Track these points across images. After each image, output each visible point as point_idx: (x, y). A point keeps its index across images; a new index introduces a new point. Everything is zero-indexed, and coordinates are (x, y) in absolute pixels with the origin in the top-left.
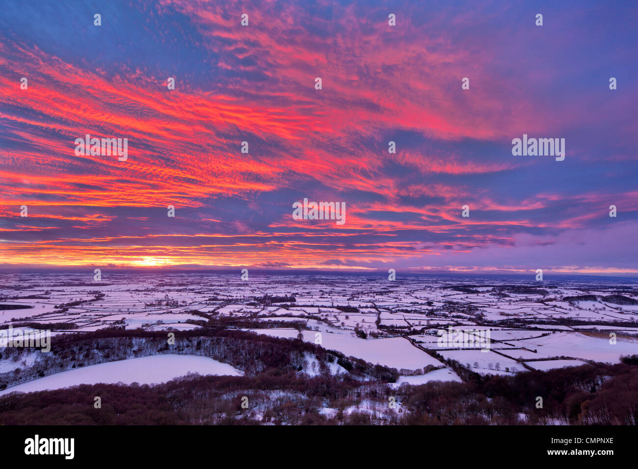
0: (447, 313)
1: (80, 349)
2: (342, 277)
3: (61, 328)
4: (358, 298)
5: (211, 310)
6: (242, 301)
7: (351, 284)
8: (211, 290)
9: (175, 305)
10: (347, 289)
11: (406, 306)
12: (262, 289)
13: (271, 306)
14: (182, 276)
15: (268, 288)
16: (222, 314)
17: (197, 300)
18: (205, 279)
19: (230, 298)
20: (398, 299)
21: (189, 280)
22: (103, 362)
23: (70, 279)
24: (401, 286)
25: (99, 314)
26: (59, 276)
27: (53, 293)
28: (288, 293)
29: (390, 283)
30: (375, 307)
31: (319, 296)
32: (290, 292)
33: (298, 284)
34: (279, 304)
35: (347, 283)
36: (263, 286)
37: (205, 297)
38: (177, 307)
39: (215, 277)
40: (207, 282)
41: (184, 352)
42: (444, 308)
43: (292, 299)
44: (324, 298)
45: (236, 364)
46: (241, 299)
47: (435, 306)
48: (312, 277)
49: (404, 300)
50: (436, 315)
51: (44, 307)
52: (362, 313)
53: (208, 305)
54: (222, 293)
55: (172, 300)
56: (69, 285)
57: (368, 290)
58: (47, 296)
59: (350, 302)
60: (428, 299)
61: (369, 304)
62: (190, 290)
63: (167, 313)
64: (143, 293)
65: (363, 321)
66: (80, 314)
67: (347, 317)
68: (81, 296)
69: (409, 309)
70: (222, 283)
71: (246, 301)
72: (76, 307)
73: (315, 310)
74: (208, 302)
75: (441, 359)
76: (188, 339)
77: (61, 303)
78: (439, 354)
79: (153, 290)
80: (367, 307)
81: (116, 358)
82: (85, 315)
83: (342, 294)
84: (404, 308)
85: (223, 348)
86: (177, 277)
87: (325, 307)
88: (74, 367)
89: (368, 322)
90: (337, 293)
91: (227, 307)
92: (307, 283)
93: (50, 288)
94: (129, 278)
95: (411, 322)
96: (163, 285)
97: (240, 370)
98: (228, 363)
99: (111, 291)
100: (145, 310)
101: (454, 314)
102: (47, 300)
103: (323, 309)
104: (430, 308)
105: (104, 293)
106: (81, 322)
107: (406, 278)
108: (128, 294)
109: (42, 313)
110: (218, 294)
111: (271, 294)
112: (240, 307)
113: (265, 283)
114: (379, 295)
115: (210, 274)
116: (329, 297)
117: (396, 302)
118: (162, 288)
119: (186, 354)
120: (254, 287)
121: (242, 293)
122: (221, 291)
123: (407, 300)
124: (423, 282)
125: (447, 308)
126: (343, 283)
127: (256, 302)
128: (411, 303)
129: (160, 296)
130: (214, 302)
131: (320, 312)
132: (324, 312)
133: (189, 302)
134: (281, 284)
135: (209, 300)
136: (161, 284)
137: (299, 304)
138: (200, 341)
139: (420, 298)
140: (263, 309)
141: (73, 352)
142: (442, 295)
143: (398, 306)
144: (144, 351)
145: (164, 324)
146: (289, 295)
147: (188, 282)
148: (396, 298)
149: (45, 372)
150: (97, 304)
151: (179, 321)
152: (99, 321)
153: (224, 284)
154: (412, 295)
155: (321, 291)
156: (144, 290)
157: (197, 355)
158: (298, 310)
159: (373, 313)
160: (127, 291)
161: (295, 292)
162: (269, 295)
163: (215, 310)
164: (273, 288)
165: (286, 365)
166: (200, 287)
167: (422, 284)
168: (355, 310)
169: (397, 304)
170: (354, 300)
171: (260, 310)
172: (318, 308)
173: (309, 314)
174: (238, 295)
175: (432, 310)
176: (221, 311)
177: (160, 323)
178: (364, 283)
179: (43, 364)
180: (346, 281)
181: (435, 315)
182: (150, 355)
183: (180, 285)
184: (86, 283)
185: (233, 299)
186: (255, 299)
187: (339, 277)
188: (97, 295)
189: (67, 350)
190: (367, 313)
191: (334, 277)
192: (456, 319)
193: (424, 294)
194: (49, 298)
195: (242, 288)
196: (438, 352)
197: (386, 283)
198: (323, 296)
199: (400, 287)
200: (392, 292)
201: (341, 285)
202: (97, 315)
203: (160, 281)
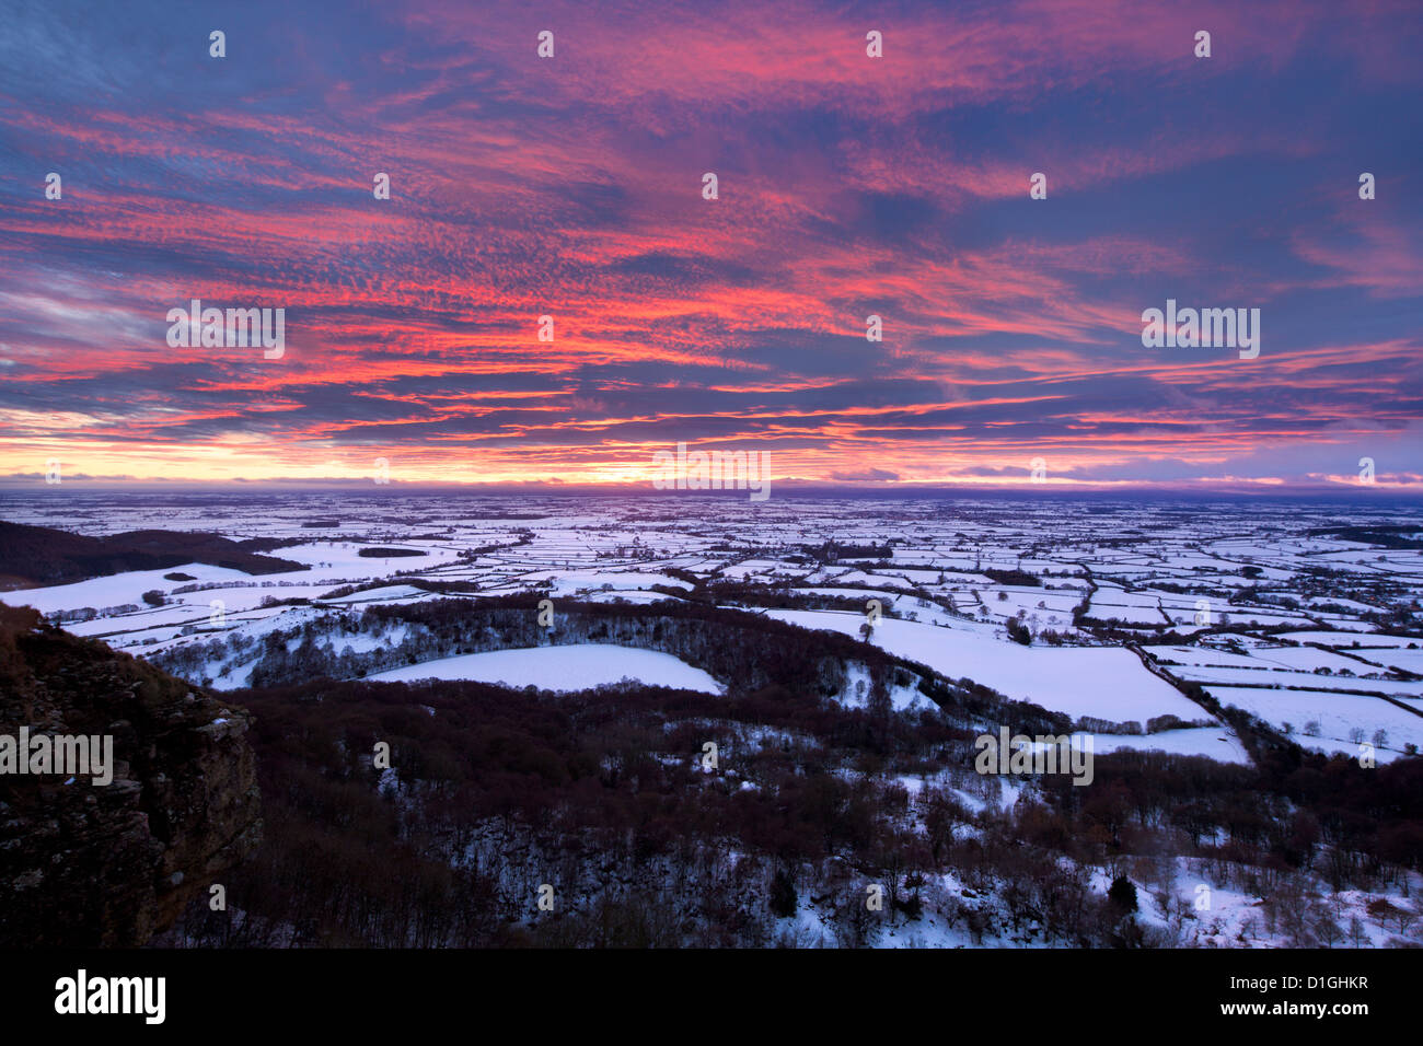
0: (1297, 597)
1: (468, 625)
2: (1023, 504)
3: (455, 590)
4: (1048, 552)
5: (709, 569)
6: (776, 552)
7: (1043, 521)
8: (720, 529)
9: (648, 556)
10: (1025, 532)
11: (1177, 577)
12: (825, 528)
13: (836, 565)
14: (670, 502)
15: (838, 527)
16: (730, 576)
17: (689, 548)
18: (713, 508)
19: (754, 546)
20: (1159, 557)
21: (682, 510)
22: (501, 649)
23: (486, 507)
24: (1183, 526)
25: (519, 568)
26: (470, 501)
27: (459, 531)
28: (880, 537)
29: (1154, 519)
30: (1088, 576)
31: (949, 548)
32: (885, 537)
33: (909, 518)
34: (853, 561)
35: (1034, 517)
36: (829, 522)
37: (705, 543)
38: (651, 560)
39: (732, 504)
40: (717, 514)
41: (632, 642)
42: (1292, 584)
43: (886, 552)
44: (962, 550)
45: (716, 672)
46: (775, 549)
47: (1267, 578)
48: (946, 503)
49: (1175, 562)
50: (1263, 601)
51: (442, 553)
52: (1048, 587)
53: (708, 558)
54: (739, 536)
55: (646, 547)
56: (483, 516)
57: (1084, 534)
58: (449, 536)
59: (1023, 561)
60: (1248, 560)
61: (1072, 569)
62: (680, 528)
63: (630, 571)
64: (598, 532)
65: (1042, 606)
66: (491, 567)
67: (1003, 596)
68: (499, 536)
69: (1183, 583)
70: (745, 517)
71: (785, 553)
72: (489, 554)
73: (933, 576)
74: (709, 553)
75: (1211, 705)
76: (641, 621)
77: (467, 548)
78: (1208, 694)
79: (615, 528)
80: (1064, 575)
81: (521, 644)
82: (499, 570)
83: (1009, 544)
84: (1168, 581)
85: (701, 639)
86: (661, 502)
87: (960, 571)
88: (458, 652)
89: (1053, 608)
90: (999, 540)
91: (744, 563)
92: (930, 517)
93: (454, 523)
94: (578, 506)
95: (1173, 615)
96: (633, 519)
97: (722, 683)
98: (705, 669)
99: (546, 529)
100: (594, 564)
101: (1321, 601)
102: (447, 543)
103: (949, 575)
104: (1247, 583)
105: (533, 531)
106: (491, 581)
107: (1207, 505)
108: (572, 534)
109: (437, 564)
110: (732, 538)
111: (840, 541)
112: (770, 564)
113: (834, 517)
114: (1109, 547)
115: (724, 498)
116: (976, 548)
117: (1150, 564)
118: (630, 525)
119: (635, 646)
120: (808, 524)
121: (780, 536)
122: (739, 531)
123: (1181, 562)
124: (1256, 516)
125: (1305, 584)
126: (1023, 517)
127: (804, 555)
128: (1195, 569)
129: (625, 538)
130: (722, 553)
131: (942, 580)
132: (952, 581)
133: (673, 552)
134: (869, 518)
135: (712, 549)
136: (630, 516)
137: (898, 563)
138: (660, 625)
139: (1227, 559)
140: (817, 571)
141: (458, 630)
142: (1299, 550)
143: (1152, 575)
144: (565, 636)
145: (614, 590)
146: (880, 543)
147: (680, 513)
148: (1153, 556)
149: (417, 657)
150: (520, 551)
151: (638, 587)
152: (517, 581)
153: (747, 517)
154: (1204, 548)
155: (958, 535)
156: (601, 528)
157: (653, 649)
158: (893, 576)
159: (1075, 589)
160: (572, 528)
161: (898, 535)
162: (835, 541)
163: (718, 569)
164: (850, 526)
165: (807, 683)
166: (699, 523)
167: (1249, 523)
168: (1030, 580)
169: (1150, 569)
170: (1034, 558)
171: (807, 572)
172: (939, 573)
173: (915, 584)
174: (772, 541)
175: (1254, 588)
176: (727, 572)
177: (607, 588)
178: (1078, 518)
179: (414, 644)
180: (1031, 513)
181: (1257, 600)
182: (576, 643)
183: (664, 519)
184: (510, 513)
185: (758, 549)
186: (805, 548)
187: (1014, 504)
188: (523, 536)
189: (448, 626)
190: (1059, 589)
191: (1000, 504)
192: (1317, 615)
193: (1245, 548)
194: (452, 539)
195: (781, 526)
196: (1206, 689)
197: (1140, 519)
198: (960, 547)
199: (1179, 529)
200: (1147, 540)
201: (1013, 522)
202: (516, 570)
203: (630, 510)
